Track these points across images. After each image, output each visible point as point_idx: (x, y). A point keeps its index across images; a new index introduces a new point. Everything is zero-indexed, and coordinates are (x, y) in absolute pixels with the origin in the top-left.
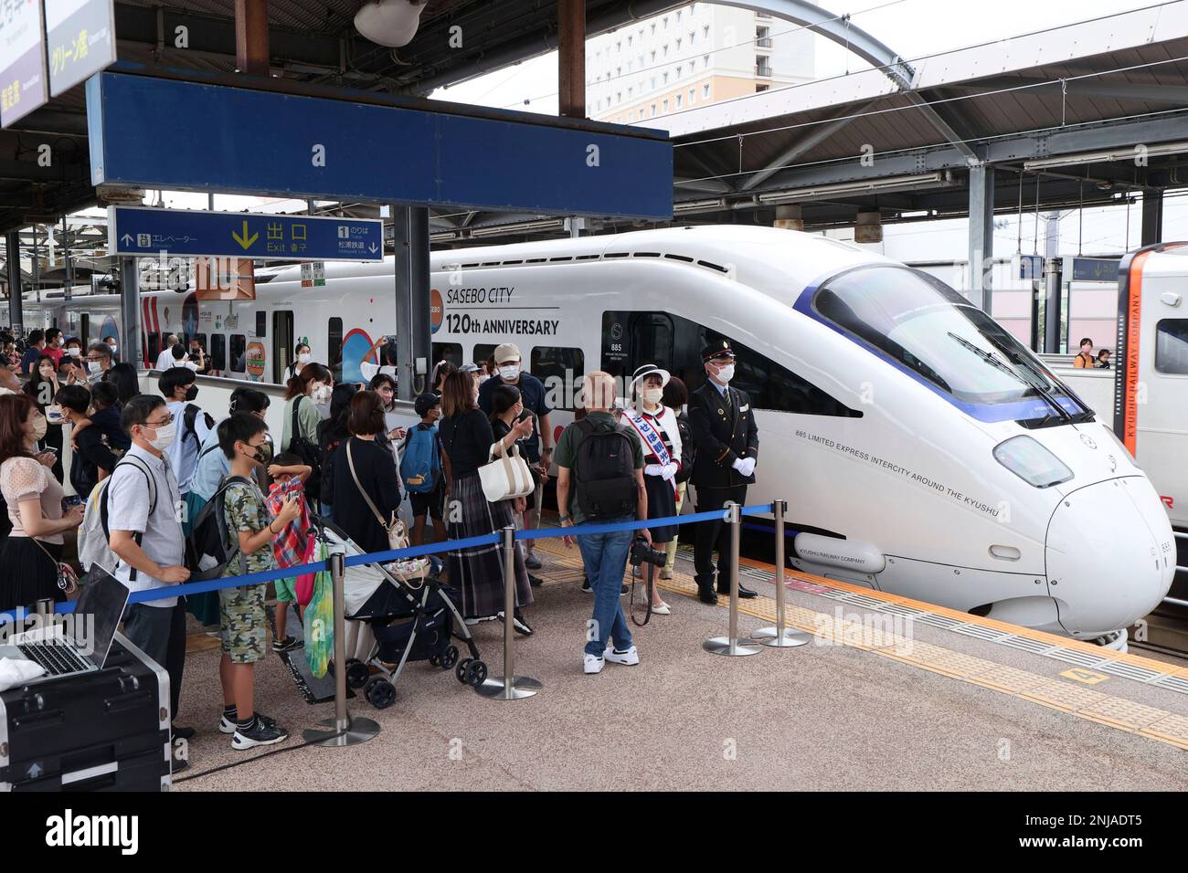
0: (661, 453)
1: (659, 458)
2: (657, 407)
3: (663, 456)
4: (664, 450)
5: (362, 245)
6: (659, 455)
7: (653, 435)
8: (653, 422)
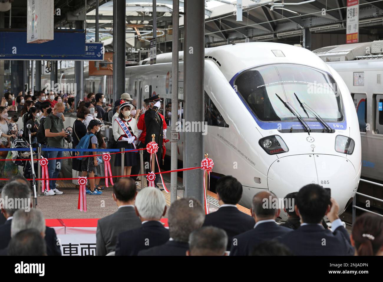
0: (128, 134)
1: (128, 136)
2: (129, 118)
3: (129, 135)
4: (130, 133)
6: (127, 135)
7: (125, 128)
8: (126, 123)
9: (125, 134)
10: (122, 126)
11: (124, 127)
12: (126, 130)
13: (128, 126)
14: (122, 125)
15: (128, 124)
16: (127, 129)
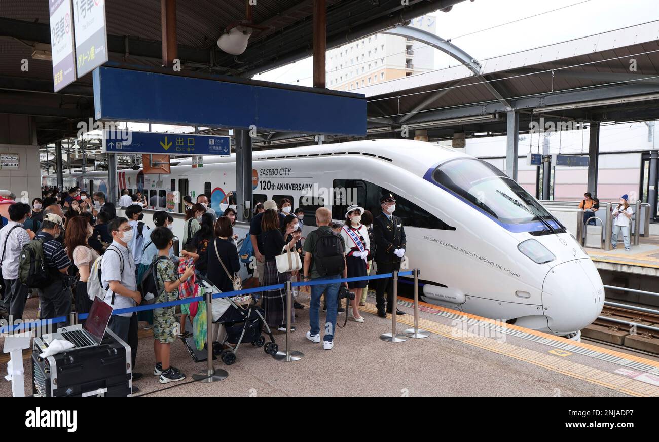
2: (358, 225)
3: (361, 248)
5: (220, 148)
6: (359, 247)
7: (356, 238)
8: (356, 232)
9: (357, 247)
10: (351, 236)
11: (355, 236)
12: (357, 242)
13: (359, 235)
14: (351, 234)
15: (359, 233)
16: (359, 240)
